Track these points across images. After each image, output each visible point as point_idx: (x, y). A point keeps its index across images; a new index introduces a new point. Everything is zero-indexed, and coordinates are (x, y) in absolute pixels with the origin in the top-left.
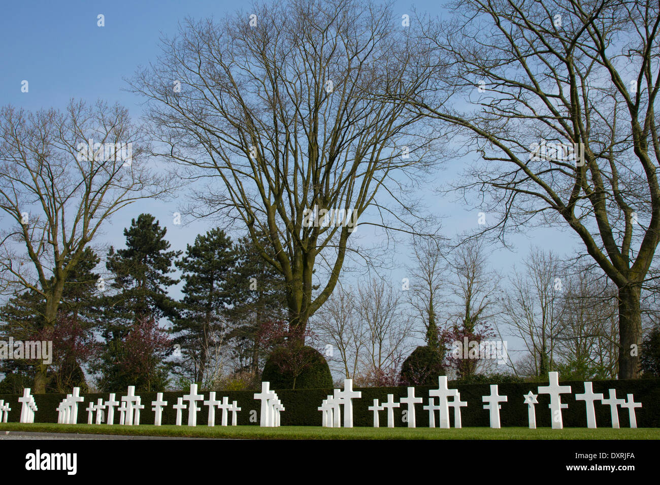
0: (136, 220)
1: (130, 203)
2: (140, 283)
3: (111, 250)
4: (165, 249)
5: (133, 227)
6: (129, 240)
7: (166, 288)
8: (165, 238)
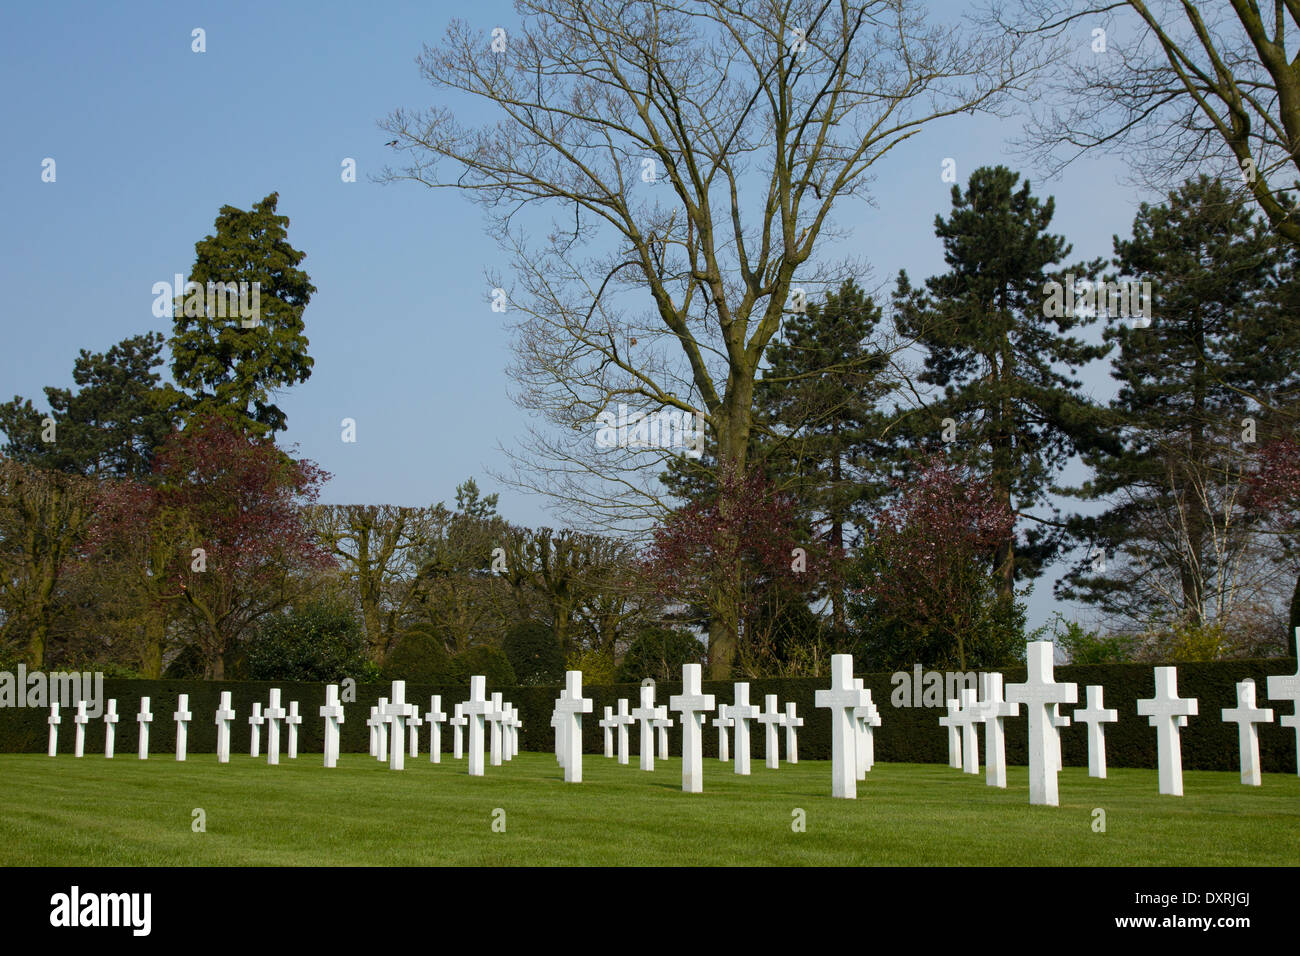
0: (964, 188)
1: (906, 137)
2: (994, 364)
3: (903, 281)
4: (1056, 262)
5: (959, 210)
6: (952, 246)
7: (1074, 372)
8: (1053, 229)
